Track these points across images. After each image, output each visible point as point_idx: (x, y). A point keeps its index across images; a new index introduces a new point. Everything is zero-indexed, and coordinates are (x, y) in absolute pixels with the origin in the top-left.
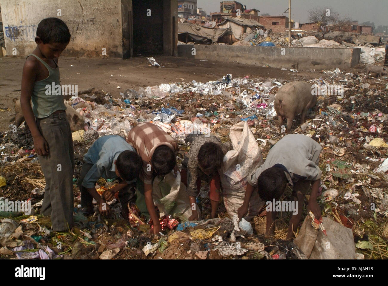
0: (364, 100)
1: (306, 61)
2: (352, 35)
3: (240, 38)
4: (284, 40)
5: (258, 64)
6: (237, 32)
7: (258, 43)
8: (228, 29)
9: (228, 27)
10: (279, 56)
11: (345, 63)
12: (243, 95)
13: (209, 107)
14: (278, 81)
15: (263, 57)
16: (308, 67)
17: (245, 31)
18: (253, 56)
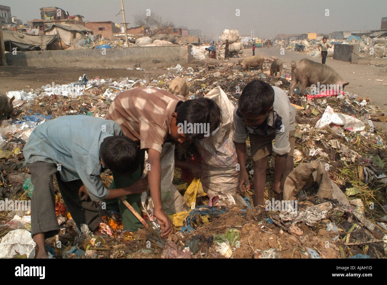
0: (228, 84)
1: (147, 60)
2: (175, 37)
3: (70, 44)
4: (117, 43)
5: (100, 67)
6: (66, 38)
7: (92, 47)
8: (56, 35)
9: (56, 33)
10: (120, 57)
11: (182, 59)
12: (107, 94)
13: (79, 109)
14: (130, 79)
15: (104, 59)
16: (149, 65)
17: (74, 37)
18: (93, 59)
